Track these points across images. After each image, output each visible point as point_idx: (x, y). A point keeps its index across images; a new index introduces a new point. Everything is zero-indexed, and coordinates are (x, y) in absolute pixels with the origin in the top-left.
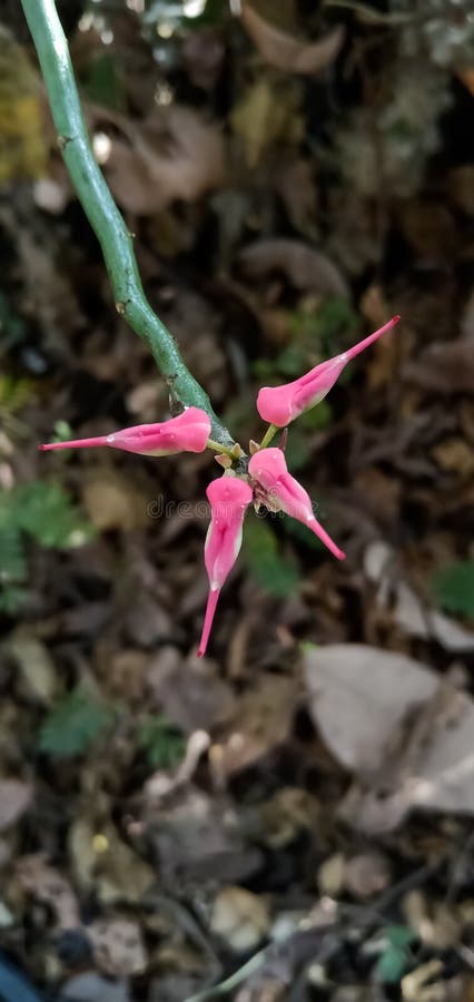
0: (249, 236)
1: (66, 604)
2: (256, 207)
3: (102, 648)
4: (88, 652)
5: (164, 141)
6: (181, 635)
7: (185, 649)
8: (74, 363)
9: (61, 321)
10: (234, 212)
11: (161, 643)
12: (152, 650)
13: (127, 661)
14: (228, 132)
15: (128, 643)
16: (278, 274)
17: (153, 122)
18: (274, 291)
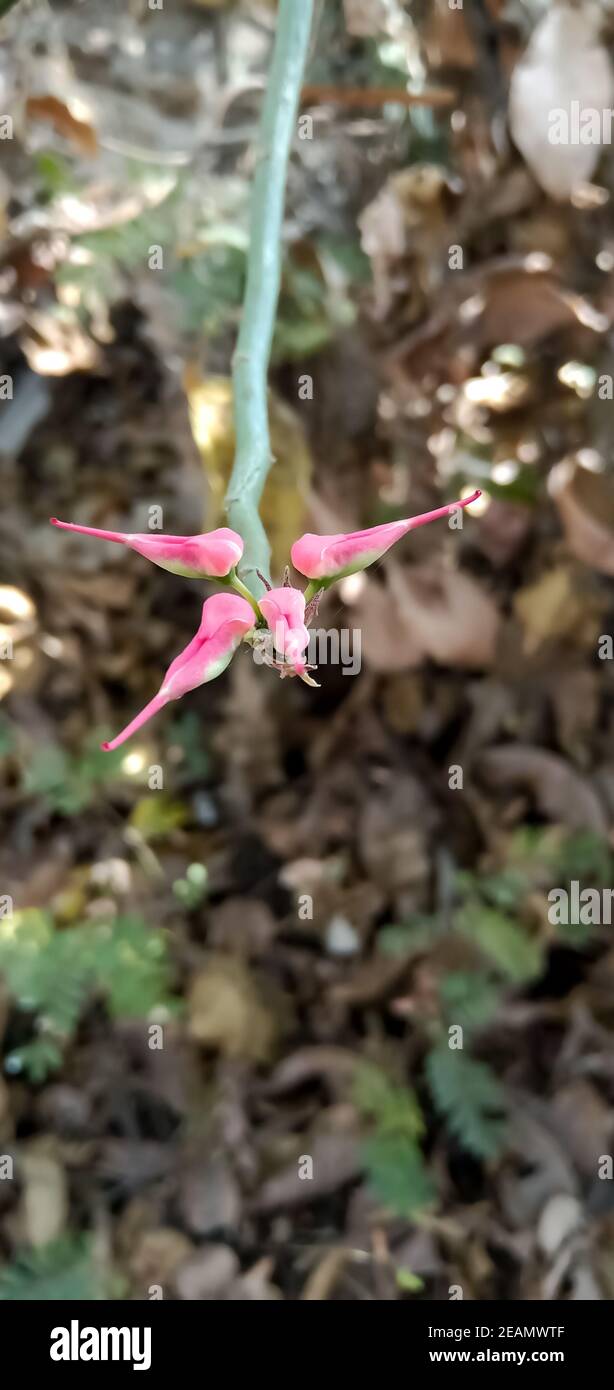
0: (503, 738)
1: (114, 1130)
2: (521, 708)
3: (136, 1211)
4: (118, 1207)
5: (433, 594)
6: (249, 1237)
7: (246, 1261)
8: (249, 824)
9: (252, 768)
10: (493, 707)
11: (218, 1237)
12: (201, 1241)
13: (162, 1245)
14: (507, 610)
15: (174, 1219)
16: (525, 789)
17: (427, 573)
18: (515, 809)
